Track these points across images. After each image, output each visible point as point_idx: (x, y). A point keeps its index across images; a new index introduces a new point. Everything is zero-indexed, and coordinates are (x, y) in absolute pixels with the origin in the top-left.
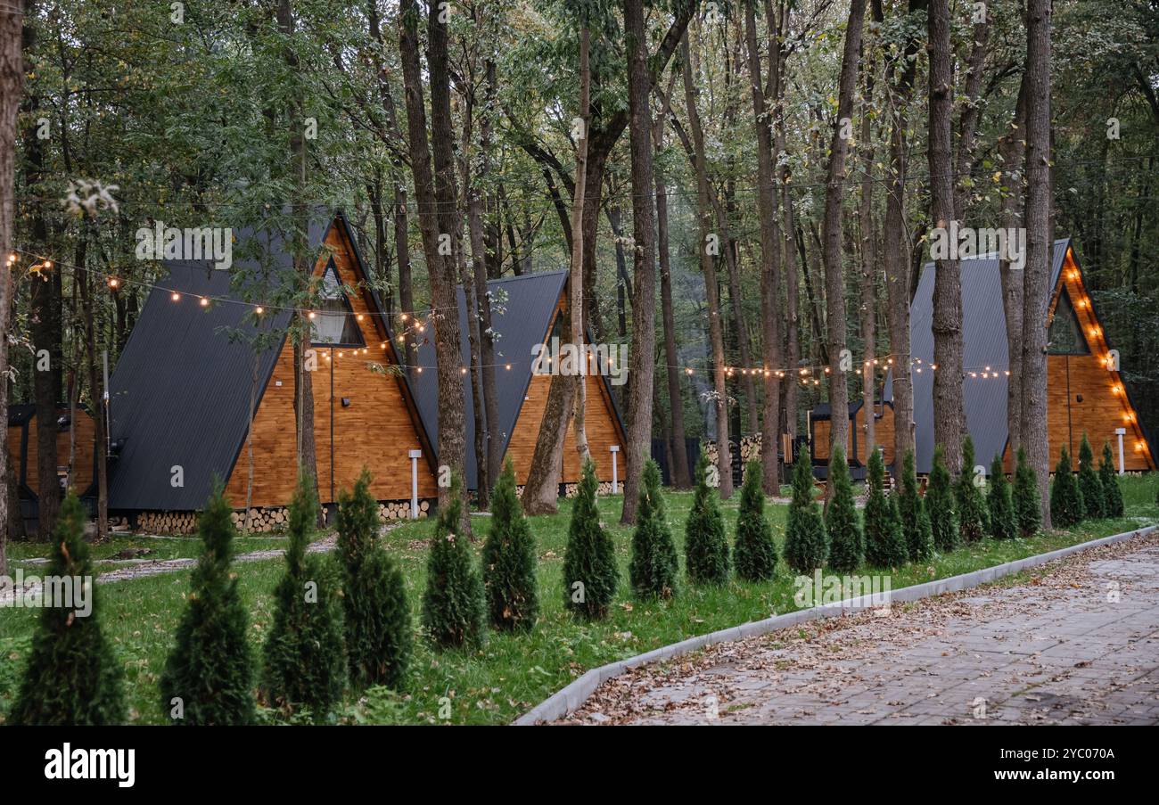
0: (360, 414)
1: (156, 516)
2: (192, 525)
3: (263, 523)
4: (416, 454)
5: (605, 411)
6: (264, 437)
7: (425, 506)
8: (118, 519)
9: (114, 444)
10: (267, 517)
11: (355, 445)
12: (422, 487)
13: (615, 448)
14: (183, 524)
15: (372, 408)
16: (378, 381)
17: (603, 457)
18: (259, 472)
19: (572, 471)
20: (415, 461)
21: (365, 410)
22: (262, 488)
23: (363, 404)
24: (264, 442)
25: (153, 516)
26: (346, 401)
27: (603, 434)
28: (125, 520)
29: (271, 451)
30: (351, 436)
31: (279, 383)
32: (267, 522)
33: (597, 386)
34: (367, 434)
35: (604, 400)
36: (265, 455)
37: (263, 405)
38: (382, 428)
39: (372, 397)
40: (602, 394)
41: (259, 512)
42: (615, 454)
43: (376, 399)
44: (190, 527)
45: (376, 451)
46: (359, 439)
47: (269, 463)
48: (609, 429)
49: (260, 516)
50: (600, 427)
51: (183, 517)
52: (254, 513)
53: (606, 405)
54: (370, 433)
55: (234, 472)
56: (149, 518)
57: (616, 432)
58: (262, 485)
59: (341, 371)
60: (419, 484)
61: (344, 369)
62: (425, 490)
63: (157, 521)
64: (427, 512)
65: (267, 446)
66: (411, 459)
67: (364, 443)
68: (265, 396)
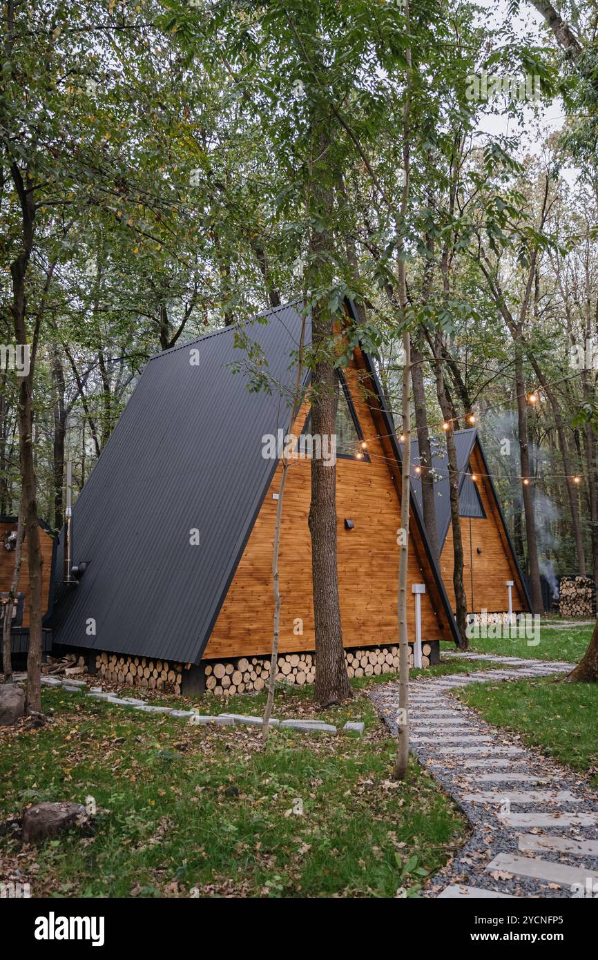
0: (363, 540)
1: (118, 660)
2: (163, 678)
3: (254, 677)
4: (419, 588)
5: (502, 551)
6: (259, 564)
7: (428, 649)
8: (74, 659)
9: (75, 568)
10: (259, 668)
11: (358, 577)
12: (425, 628)
13: (510, 583)
14: (151, 674)
15: (376, 533)
16: (382, 501)
17: (502, 590)
18: (252, 610)
19: (479, 602)
20: (418, 598)
21: (369, 536)
22: (255, 631)
23: (368, 529)
24: (257, 570)
25: (114, 660)
26: (349, 522)
27: (501, 571)
28: (82, 660)
29: (265, 582)
30: (353, 565)
31: (276, 496)
32: (259, 676)
33: (496, 530)
34: (371, 565)
35: (502, 542)
36: (259, 588)
37: (258, 521)
38: (386, 558)
39: (375, 520)
40: (500, 536)
41: (250, 663)
42: (510, 588)
43: (380, 523)
44: (160, 681)
45: (380, 585)
46: (362, 570)
47: (264, 598)
48: (505, 567)
49: (250, 668)
50: (499, 564)
51: (151, 665)
52: (243, 665)
53: (503, 546)
54: (374, 562)
55: (222, 610)
56: (109, 662)
57: (511, 569)
58: (254, 626)
59: (344, 487)
60: (422, 624)
61: (347, 484)
62: (428, 631)
63: (119, 666)
64: (429, 657)
65: (262, 577)
66: (414, 594)
67: (367, 574)
68: (262, 511)
